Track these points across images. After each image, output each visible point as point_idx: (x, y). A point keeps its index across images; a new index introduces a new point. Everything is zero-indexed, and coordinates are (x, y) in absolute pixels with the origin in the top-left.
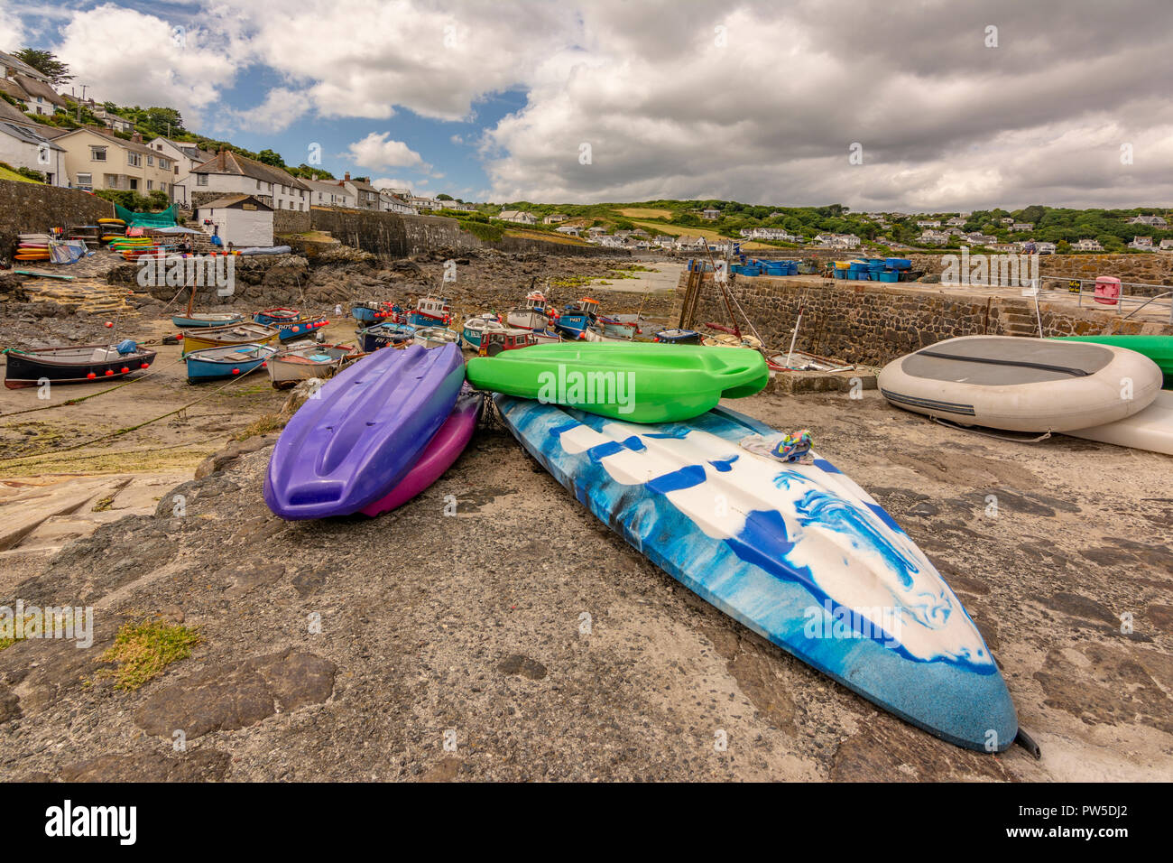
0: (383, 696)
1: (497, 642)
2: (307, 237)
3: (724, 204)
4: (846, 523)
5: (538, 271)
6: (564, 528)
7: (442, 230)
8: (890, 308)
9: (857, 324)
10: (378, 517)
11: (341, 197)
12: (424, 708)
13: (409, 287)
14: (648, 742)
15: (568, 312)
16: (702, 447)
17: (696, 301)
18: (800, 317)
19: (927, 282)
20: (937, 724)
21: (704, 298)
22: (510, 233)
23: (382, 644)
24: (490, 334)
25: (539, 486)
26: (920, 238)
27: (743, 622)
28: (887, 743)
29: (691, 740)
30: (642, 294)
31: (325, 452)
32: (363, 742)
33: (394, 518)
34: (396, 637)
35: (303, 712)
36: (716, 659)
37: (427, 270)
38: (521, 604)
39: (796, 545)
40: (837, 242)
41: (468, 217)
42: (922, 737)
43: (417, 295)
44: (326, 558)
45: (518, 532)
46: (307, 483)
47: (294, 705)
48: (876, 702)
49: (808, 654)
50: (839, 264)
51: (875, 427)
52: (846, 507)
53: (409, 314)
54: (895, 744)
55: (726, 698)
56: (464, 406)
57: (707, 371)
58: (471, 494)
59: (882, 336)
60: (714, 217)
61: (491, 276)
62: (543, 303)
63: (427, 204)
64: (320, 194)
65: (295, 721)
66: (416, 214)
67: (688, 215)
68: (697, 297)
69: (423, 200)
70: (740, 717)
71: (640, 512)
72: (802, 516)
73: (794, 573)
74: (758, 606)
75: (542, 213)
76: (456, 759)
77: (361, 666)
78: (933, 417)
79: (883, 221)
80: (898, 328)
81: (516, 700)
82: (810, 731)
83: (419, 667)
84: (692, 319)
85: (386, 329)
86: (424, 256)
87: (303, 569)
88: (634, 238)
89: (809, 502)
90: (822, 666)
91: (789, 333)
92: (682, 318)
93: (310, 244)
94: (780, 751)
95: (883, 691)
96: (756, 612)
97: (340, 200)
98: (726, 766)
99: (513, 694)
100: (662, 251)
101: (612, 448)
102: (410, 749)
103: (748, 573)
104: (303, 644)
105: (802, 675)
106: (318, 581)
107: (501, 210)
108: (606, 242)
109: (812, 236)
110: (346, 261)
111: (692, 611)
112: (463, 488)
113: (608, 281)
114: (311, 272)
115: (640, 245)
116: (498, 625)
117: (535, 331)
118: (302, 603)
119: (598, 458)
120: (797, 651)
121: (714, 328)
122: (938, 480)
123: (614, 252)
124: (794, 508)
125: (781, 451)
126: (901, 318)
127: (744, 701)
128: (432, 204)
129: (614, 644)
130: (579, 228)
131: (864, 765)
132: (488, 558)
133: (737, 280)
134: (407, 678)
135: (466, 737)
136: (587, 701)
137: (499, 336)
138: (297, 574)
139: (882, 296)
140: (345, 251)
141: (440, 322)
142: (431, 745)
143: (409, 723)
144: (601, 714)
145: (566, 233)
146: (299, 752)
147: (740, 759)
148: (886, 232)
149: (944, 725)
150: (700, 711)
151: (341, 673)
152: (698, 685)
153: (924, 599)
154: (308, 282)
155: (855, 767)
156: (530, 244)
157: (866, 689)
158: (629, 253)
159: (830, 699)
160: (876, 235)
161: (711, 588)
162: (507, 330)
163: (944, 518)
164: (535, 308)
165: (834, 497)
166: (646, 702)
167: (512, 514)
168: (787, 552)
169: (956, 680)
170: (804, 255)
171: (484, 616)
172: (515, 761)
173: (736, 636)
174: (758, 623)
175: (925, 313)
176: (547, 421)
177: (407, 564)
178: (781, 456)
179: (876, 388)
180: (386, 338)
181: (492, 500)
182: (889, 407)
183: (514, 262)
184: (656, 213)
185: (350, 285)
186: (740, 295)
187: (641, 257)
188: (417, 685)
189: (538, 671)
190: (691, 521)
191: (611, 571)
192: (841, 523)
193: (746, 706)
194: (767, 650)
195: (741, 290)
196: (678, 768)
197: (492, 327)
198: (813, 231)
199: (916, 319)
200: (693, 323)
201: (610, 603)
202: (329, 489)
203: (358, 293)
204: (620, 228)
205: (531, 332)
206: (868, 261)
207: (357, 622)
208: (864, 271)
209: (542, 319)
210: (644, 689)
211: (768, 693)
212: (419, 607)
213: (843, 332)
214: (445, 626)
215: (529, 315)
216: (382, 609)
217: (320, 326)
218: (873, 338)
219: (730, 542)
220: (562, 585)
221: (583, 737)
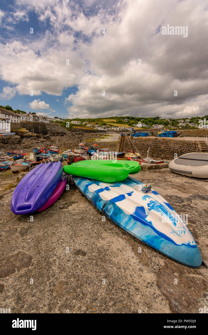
0: (44, 264)
1: (73, 246)
2: (20, 130)
3: (129, 117)
4: (160, 209)
5: (82, 137)
6: (90, 212)
7: (56, 127)
8: (172, 144)
9: (164, 149)
10: (41, 212)
11: (28, 118)
12: (55, 267)
13: (48, 143)
14: (112, 272)
15: (90, 148)
16: (124, 189)
17: (123, 144)
18: (149, 148)
19: (181, 137)
20: (183, 261)
21: (125, 143)
22: (74, 127)
23: (44, 249)
24: (70, 155)
25: (84, 200)
26: (179, 125)
27: (136, 237)
28: (171, 267)
29: (123, 271)
30: (109, 143)
31: (26, 195)
32: (39, 278)
33: (46, 212)
34: (47, 247)
35: (23, 271)
36: (129, 247)
37: (53, 138)
38: (79, 235)
39: (148, 216)
40: (158, 127)
41: (63, 123)
42: (180, 265)
43: (50, 145)
44: (28, 225)
45: (78, 214)
46: (22, 204)
47: (20, 269)
48: (168, 256)
49: (152, 245)
50: (159, 133)
51: (168, 179)
52: (160, 205)
53: (48, 151)
54: (173, 267)
55: (132, 258)
56: (63, 179)
57: (125, 168)
58: (66, 204)
59: (170, 152)
60: (127, 121)
61: (70, 139)
62: (83, 146)
63: (52, 120)
64: (23, 118)
65: (21, 274)
66: (49, 122)
67: (120, 120)
68: (123, 143)
69: (51, 119)
70: (135, 263)
71: (109, 208)
72: (149, 208)
73: (148, 223)
74: (139, 232)
75: (82, 121)
76: (64, 281)
77: (38, 256)
78: (182, 175)
79: (169, 121)
80: (174, 150)
81: (79, 263)
82: (152, 265)
83: (53, 255)
84: (122, 149)
85: (42, 155)
86: (52, 134)
87: (22, 229)
88: (107, 127)
89: (151, 204)
90: (155, 248)
91: (147, 152)
92: (120, 149)
93: (21, 132)
94: (145, 272)
95: (170, 254)
96: (139, 234)
97: (28, 119)
98: (132, 277)
99: (78, 261)
100: (114, 131)
101: (101, 190)
102: (52, 279)
103: (136, 224)
104: (23, 251)
105: (150, 250)
106: (26, 232)
107: (71, 121)
108: (99, 129)
109: (152, 125)
110: (31, 136)
111: (123, 234)
112: (64, 202)
113: (100, 139)
114: (21, 140)
115: (108, 129)
116: (74, 241)
117: (82, 154)
118: (22, 238)
119: (98, 193)
120: (149, 244)
121: (128, 151)
122: (184, 193)
123: (102, 131)
124: (147, 205)
125: (144, 190)
126: (174, 147)
127: (136, 258)
128: (53, 120)
129: (103, 245)
130: (92, 125)
131: (165, 274)
132: (71, 222)
133: (133, 138)
134: (50, 259)
135: (66, 274)
136: (97, 262)
137: (72, 156)
138: (20, 230)
139: (170, 141)
140: (30, 134)
141: (57, 153)
142: (57, 278)
143: (51, 272)
144: (100, 265)
145: (89, 127)
146: (22, 282)
147: (135, 275)
148: (170, 123)
149: (184, 262)
150: (125, 262)
151: (33, 258)
152: (125, 255)
153: (179, 229)
154: (21, 142)
155: (163, 275)
156: (80, 130)
157: (166, 253)
158: (105, 131)
159: (157, 256)
160: (168, 125)
161: (127, 228)
162: (74, 154)
163: (185, 203)
164: (82, 147)
165: (157, 202)
166: (112, 261)
167: (76, 209)
168: (146, 218)
169: (187, 250)
170: (150, 131)
171: (70, 239)
172: (79, 280)
173: (134, 240)
174: (139, 237)
175: (180, 145)
176: (85, 183)
177: (49, 225)
178: (144, 191)
179: (168, 167)
180: (42, 158)
181: (71, 205)
182: (171, 172)
183: (76, 135)
184: (112, 120)
185: (32, 143)
186: (134, 142)
187: (109, 132)
188: (53, 260)
189: (84, 254)
190: (122, 210)
191: (102, 224)
192: (159, 209)
193: (137, 260)
194: (142, 243)
195: (134, 141)
196: (120, 279)
197: (70, 153)
198: (152, 124)
199: (178, 147)
200: (123, 150)
201: (102, 233)
202: (28, 205)
203: (34, 145)
204: (103, 125)
205: (81, 154)
206: (166, 132)
207: (37, 243)
208: (165, 135)
209: (84, 151)
210: (111, 257)
211: (142, 256)
212: (53, 238)
213: (160, 151)
214: (60, 243)
215: (80, 149)
216: (43, 239)
217: (24, 155)
218: (168, 152)
219: (132, 215)
220: (90, 229)
221: (96, 272)
